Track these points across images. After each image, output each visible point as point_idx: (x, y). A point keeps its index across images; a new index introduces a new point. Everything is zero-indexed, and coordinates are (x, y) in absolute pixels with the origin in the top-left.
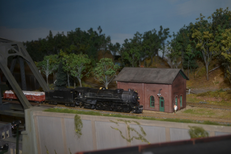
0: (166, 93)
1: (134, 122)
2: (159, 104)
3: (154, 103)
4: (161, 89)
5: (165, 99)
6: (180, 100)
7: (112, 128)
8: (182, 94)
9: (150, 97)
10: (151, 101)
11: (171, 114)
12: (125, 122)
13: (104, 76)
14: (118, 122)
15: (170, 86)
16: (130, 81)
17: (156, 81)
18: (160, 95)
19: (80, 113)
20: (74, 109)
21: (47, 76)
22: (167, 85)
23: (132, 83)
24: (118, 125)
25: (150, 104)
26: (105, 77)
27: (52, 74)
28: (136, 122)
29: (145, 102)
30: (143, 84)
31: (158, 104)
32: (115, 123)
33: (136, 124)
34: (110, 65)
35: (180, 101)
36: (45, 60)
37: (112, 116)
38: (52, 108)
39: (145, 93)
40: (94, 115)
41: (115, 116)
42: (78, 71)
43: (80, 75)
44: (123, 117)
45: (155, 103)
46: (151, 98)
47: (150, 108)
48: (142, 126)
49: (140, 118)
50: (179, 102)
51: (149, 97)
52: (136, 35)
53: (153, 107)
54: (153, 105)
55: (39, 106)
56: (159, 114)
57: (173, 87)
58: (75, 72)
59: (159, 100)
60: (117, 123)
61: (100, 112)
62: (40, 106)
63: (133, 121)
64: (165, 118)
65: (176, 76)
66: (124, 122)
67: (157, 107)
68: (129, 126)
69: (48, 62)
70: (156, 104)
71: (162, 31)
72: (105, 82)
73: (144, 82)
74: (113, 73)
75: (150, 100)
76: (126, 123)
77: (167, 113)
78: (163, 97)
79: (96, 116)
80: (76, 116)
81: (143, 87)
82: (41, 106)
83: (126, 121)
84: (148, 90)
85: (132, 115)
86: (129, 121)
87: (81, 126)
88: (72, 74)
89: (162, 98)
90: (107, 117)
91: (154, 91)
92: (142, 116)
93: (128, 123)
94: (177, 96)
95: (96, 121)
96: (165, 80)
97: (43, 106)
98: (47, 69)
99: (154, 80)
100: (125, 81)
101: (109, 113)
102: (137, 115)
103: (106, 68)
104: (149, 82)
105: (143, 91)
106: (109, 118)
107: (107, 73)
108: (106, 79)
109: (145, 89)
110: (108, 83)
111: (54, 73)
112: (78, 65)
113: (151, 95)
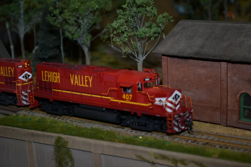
3: (250, 110)
9: (240, 97)
10: (245, 105)
25: (240, 112)
29: (229, 108)
30: (225, 63)
36: (16, 2)
37: (142, 144)
39: (229, 84)
40: (102, 139)
42: (82, 27)
46: (242, 100)
47: (239, 123)
51: (239, 95)
53: (248, 121)
54: (249, 116)
58: (72, 29)
60: (153, 164)
61: (118, 130)
69: (22, 6)
72: (136, 56)
73: (226, 59)
75: (239, 102)
80: (58, 141)
81: (224, 72)
84: (235, 79)
88: (67, 34)
90: (130, 146)
91: (250, 82)
92: (218, 146)
95: (103, 154)
100: (180, 54)
104: (238, 60)
105: (224, 80)
106: (135, 150)
107: (142, 33)
108: (138, 47)
109: (229, 75)
110: (144, 58)
111: (34, 31)
112: (80, 14)
113: (242, 92)
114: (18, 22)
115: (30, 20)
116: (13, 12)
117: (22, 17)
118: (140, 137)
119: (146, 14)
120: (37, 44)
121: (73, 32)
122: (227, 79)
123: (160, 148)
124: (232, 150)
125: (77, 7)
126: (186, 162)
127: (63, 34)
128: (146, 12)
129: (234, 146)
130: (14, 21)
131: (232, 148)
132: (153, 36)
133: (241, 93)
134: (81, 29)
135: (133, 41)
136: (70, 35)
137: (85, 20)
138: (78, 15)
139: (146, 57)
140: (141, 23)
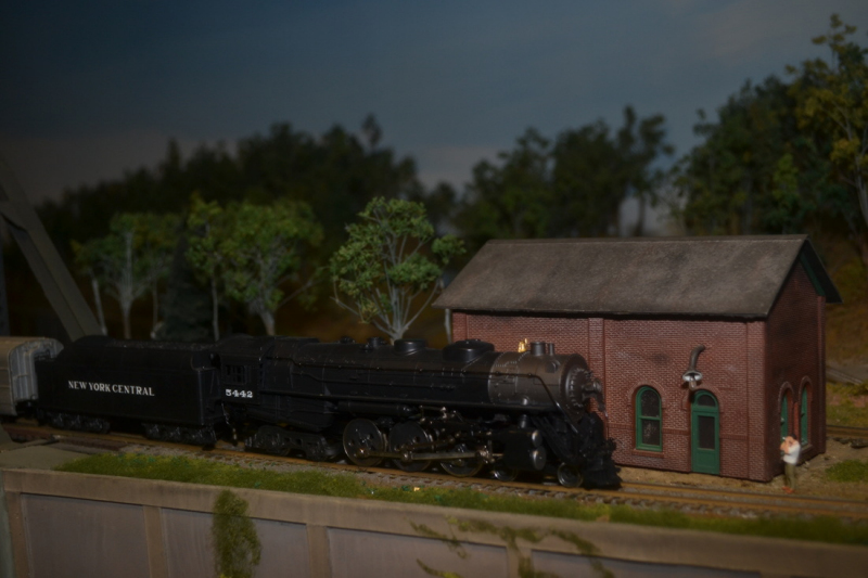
0: (731, 368)
1: (562, 536)
2: (688, 433)
3: (657, 424)
4: (701, 350)
5: (722, 405)
6: (800, 407)
7: (426, 569)
8: (809, 380)
9: (634, 396)
10: (643, 413)
11: (761, 485)
12: (504, 538)
13: (385, 290)
14: (460, 536)
15: (757, 328)
16: (522, 307)
17: (670, 300)
18: (697, 378)
19: (248, 480)
20: (223, 461)
21: (126, 305)
22: (740, 325)
23: (531, 320)
24: (464, 557)
25: (634, 429)
26: (389, 298)
27: (148, 294)
28: (572, 538)
29: (609, 421)
30: (599, 320)
31: (681, 432)
32: (444, 540)
33: (575, 550)
34: (416, 234)
35: (801, 416)
36: (116, 234)
37: (425, 499)
38: (114, 454)
39: (608, 368)
40: (326, 493)
41: (444, 502)
42: (262, 274)
43: (268, 293)
44: (490, 507)
45: (668, 425)
46: (639, 401)
47: (633, 454)
48: (608, 566)
49: (588, 509)
50: (797, 420)
51: (631, 391)
52: (523, 142)
53: (653, 449)
54: (655, 438)
55: (53, 442)
56: (693, 487)
57: (769, 335)
59: (689, 410)
60: (455, 542)
61: (360, 475)
62: (57, 441)
63: (554, 533)
64: (742, 511)
65: (783, 273)
66: (497, 540)
67: (675, 447)
68: (529, 560)
69: (129, 242)
70: (670, 432)
71: (636, 131)
72: (388, 322)
73: (601, 310)
74: (429, 274)
75: (633, 406)
76: (515, 547)
77: (736, 485)
78: (714, 389)
79: (337, 501)
80: (224, 499)
81: (596, 341)
82: (63, 441)
83: (510, 533)
84: (622, 355)
85: (543, 493)
86: (528, 534)
87: (250, 556)
88: (231, 290)
89: (708, 398)
90: (398, 506)
91: (659, 359)
92: (600, 501)
93: (521, 543)
94: (790, 386)
96: (723, 295)
97: (73, 442)
98: (127, 275)
99: (659, 300)
100: (496, 307)
101: (409, 481)
102: (573, 496)
103: (393, 252)
104: (630, 311)
105: (597, 360)
106: (410, 513)
107: (402, 273)
108: (393, 303)
109: (607, 347)
110: (406, 327)
111: (155, 293)
112: (258, 248)
113: (639, 384)
114: (120, 274)
115: (144, 271)
116: (109, 253)
117: (129, 265)
118: (416, 489)
119: (409, 235)
120: (160, 318)
121: (243, 284)
122: (604, 355)
123: (468, 506)
124: (635, 508)
125: (252, 232)
126: (537, 535)
127: (221, 289)
128: (409, 230)
129: (637, 498)
130: (111, 275)
131: (634, 503)
132: (426, 281)
133: (636, 386)
134: (259, 279)
135: (381, 291)
136: (236, 292)
137: (270, 261)
138: (254, 249)
139: (410, 327)
140: (397, 254)
